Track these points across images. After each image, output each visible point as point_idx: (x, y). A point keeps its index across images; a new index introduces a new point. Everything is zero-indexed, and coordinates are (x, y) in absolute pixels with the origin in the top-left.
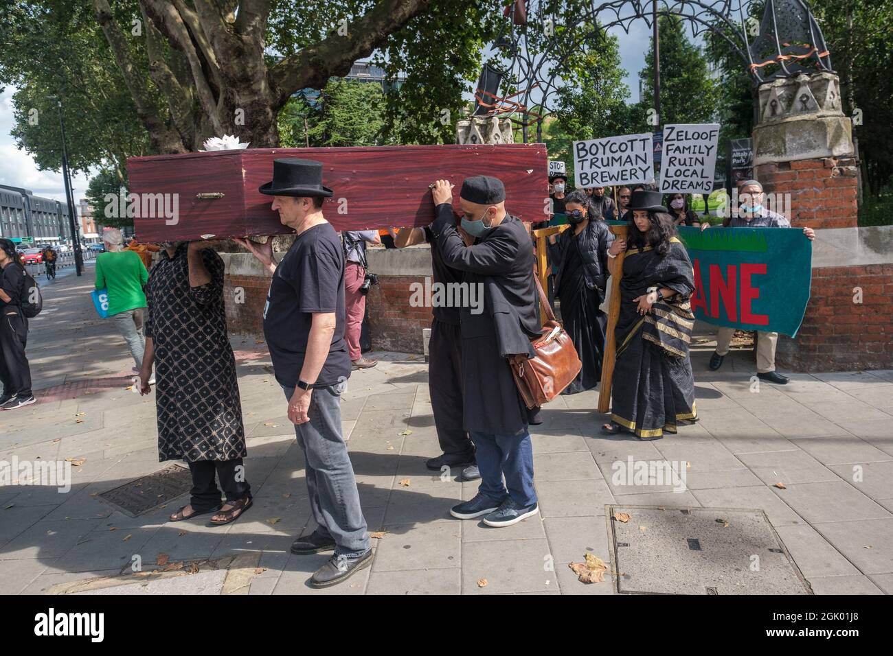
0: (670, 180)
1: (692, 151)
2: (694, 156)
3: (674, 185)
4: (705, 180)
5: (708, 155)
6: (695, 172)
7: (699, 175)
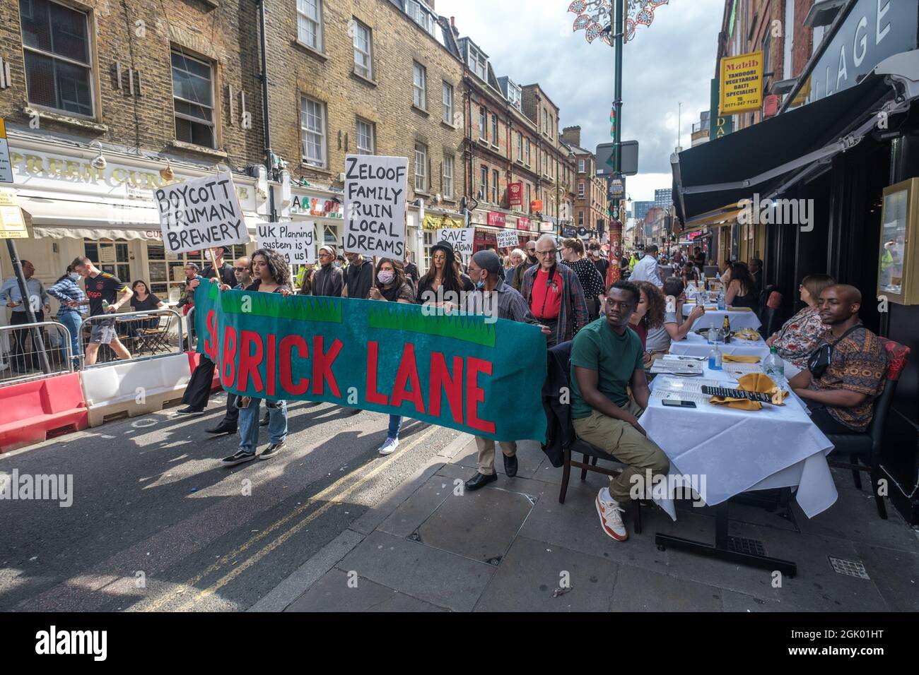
0: (356, 234)
1: (377, 195)
3: (361, 243)
4: (396, 240)
5: (395, 202)
6: (382, 227)
7: (388, 232)
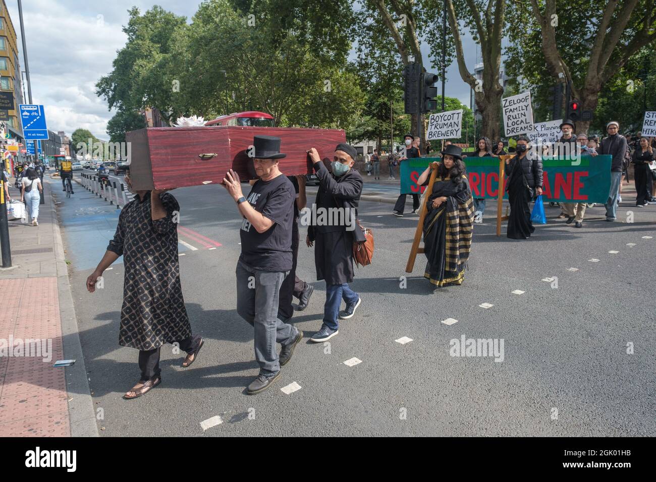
0: (510, 128)
1: (518, 110)
2: (520, 112)
3: (512, 131)
4: (528, 125)
5: (527, 110)
6: (522, 121)
7: (525, 123)
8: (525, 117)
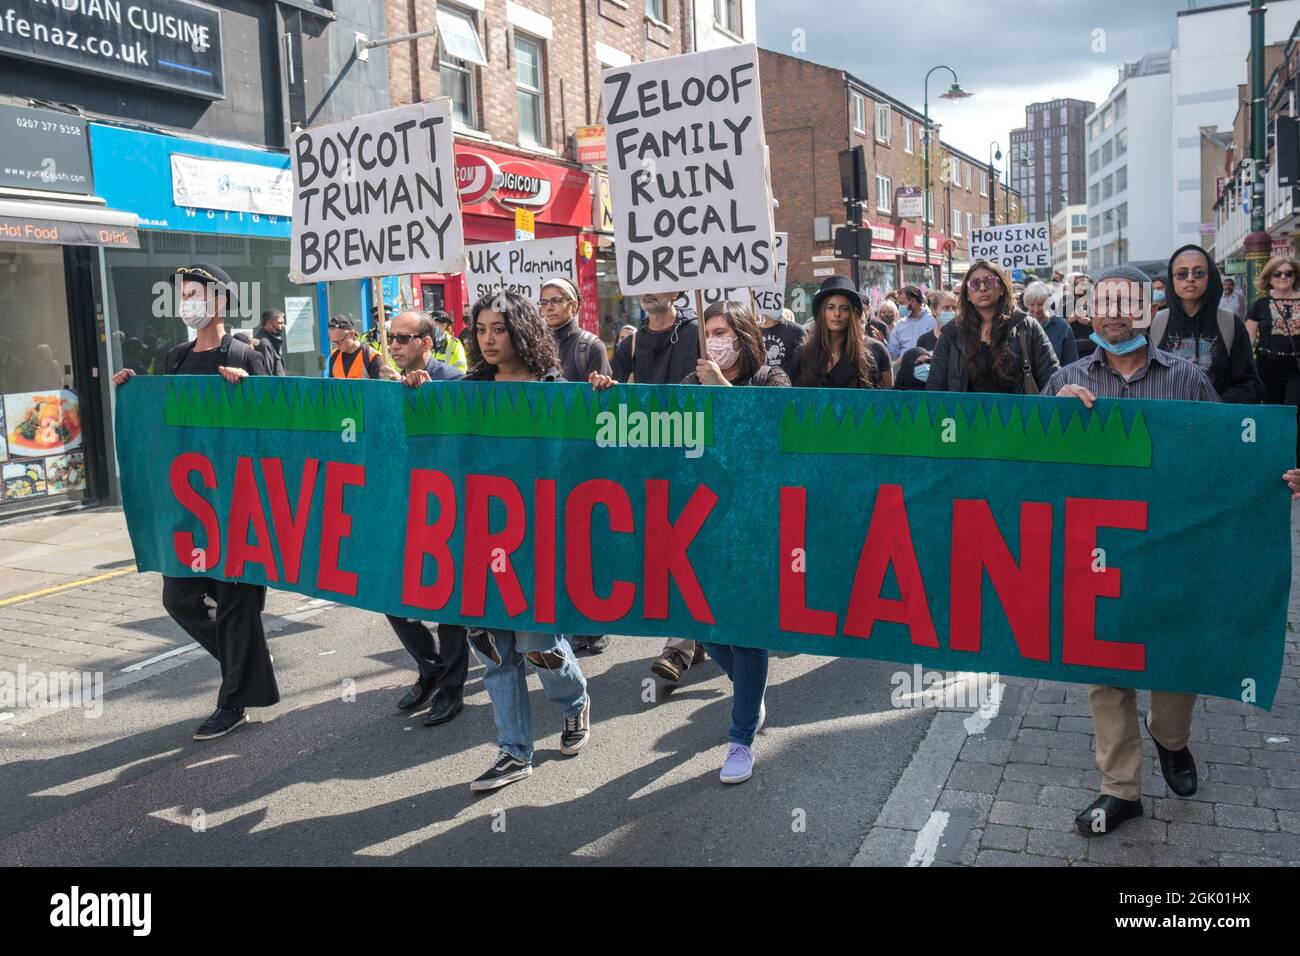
0: (646, 250)
1: (690, 144)
2: (699, 160)
3: (660, 267)
4: (748, 240)
5: (739, 151)
6: (711, 216)
7: (727, 224)
8: (730, 194)
